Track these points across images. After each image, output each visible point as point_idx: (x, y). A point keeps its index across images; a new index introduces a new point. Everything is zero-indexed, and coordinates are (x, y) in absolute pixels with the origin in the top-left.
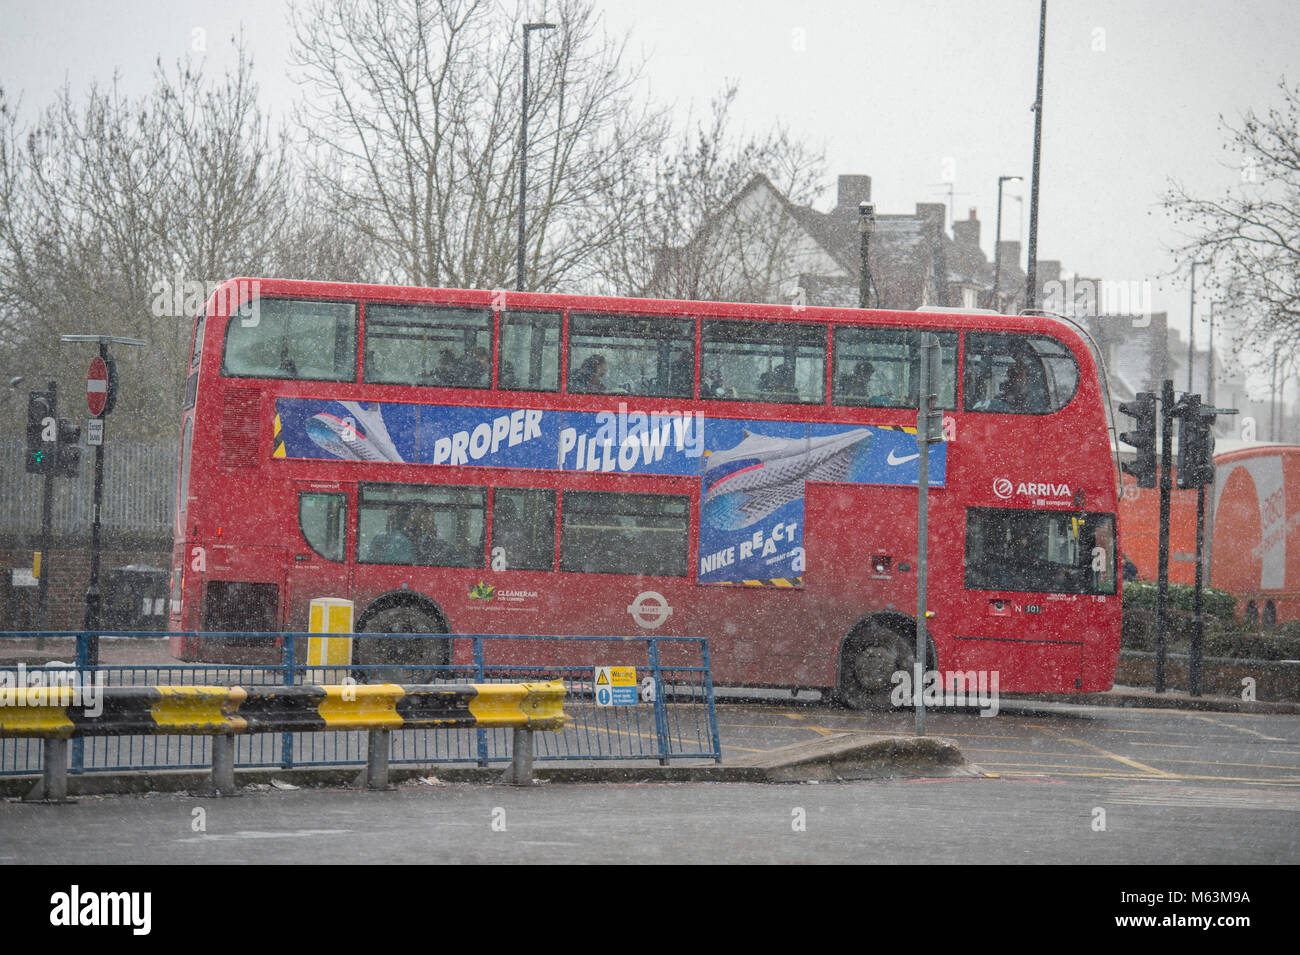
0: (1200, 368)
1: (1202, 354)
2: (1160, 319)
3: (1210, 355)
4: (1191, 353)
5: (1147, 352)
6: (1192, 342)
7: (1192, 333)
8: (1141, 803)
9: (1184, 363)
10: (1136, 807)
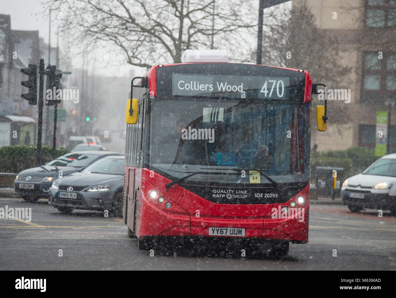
0: (53, 55)
1: (54, 49)
2: (36, 33)
3: (57, 49)
4: (49, 48)
5: (31, 47)
6: (49, 43)
7: (50, 39)
8: (29, 238)
9: (46, 52)
10: (27, 240)
